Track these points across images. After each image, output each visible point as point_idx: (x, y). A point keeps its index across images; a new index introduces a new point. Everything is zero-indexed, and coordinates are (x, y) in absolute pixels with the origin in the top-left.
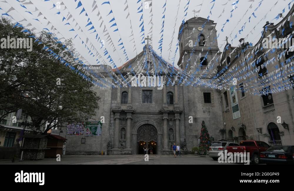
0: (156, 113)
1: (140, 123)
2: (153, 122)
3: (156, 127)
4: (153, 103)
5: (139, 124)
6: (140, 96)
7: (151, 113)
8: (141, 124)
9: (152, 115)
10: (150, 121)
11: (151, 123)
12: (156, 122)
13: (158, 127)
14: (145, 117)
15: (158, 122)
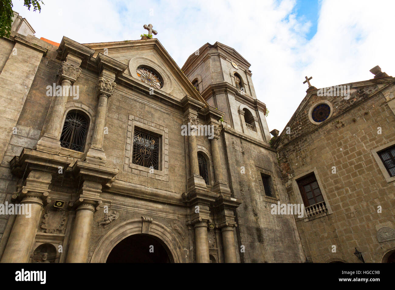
0: (172, 202)
1: (122, 230)
2: (163, 228)
3: (171, 247)
4: (165, 171)
5: (115, 235)
6: (129, 141)
7: (161, 200)
8: (123, 234)
9: (160, 206)
10: (154, 227)
11: (157, 232)
12: (171, 230)
13: (178, 249)
14: (140, 209)
15: (178, 231)
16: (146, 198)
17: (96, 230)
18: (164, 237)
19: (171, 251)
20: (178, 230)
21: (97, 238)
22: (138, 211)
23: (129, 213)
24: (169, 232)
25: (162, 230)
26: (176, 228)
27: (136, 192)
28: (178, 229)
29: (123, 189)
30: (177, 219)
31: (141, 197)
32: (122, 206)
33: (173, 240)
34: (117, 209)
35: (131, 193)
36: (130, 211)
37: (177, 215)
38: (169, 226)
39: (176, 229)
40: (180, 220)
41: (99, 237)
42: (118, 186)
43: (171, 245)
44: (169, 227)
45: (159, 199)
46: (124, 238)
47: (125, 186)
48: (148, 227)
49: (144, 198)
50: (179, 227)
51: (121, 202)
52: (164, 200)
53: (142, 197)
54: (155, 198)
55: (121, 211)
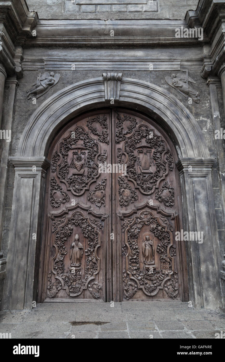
2: (147, 87)
5: (58, 105)
7: (138, 40)
8: (71, 104)
9: (139, 53)
10: (129, 87)
11: (135, 95)
12: (167, 89)
13: (184, 120)
14: (97, 63)
15: (182, 89)
16: (106, 43)
17: (25, 102)
18: (152, 102)
19: (169, 123)
20: (181, 87)
21: (27, 114)
22: (95, 66)
23: (77, 72)
24: (161, 94)
25: (147, 92)
26: (177, 85)
27: (83, 35)
28: (180, 85)
29: (59, 35)
30: (179, 69)
31: (96, 43)
32: (64, 63)
33: (171, 105)
34: (55, 69)
35: (75, 38)
36: (80, 69)
37: (179, 63)
38: (163, 84)
39: (177, 87)
40: (187, 71)
41: (29, 113)
42: (47, 30)
43: (168, 113)
44: (164, 86)
45: (133, 38)
46: (72, 110)
47: (60, 28)
48: (115, 89)
49: (102, 43)
50: (185, 82)
51: (62, 58)
52: (144, 38)
53: (99, 43)
54: (124, 39)
55: (63, 72)
